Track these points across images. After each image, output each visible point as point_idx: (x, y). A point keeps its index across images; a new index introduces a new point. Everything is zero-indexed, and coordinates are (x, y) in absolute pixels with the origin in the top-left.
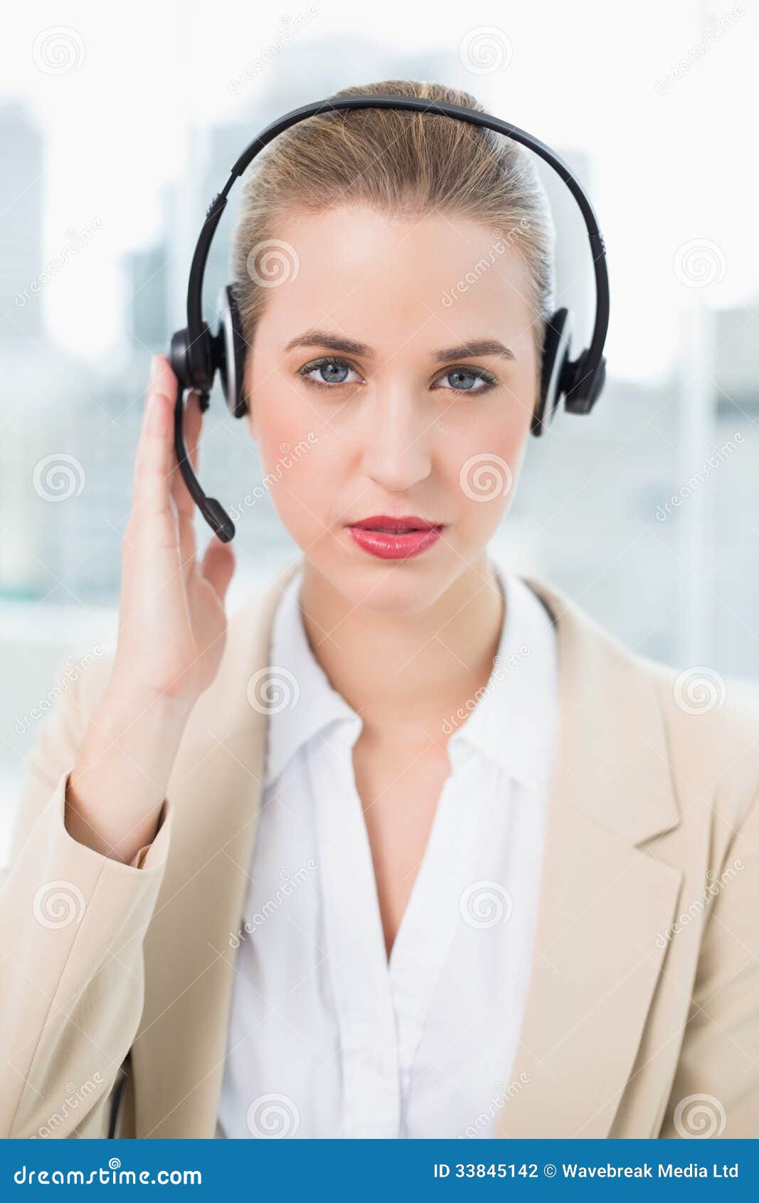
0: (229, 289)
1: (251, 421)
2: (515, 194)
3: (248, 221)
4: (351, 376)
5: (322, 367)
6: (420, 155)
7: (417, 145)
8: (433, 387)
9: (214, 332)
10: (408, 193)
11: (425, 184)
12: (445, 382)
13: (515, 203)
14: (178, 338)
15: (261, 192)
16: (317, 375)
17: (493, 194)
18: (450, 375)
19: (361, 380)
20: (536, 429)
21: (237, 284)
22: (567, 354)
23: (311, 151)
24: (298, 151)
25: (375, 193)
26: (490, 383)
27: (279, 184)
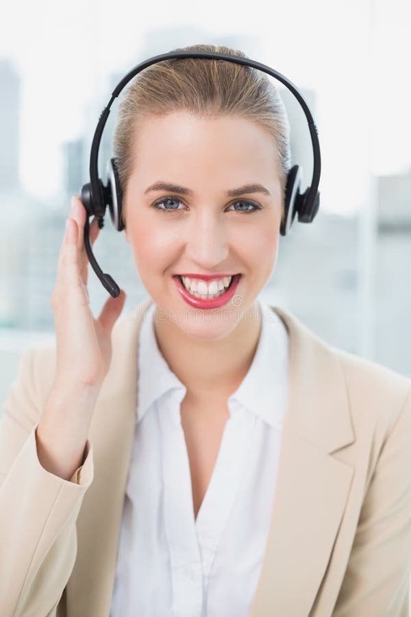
0: (113, 161)
1: (126, 232)
2: (268, 105)
3: (122, 123)
4: (181, 206)
5: (165, 202)
6: (215, 84)
7: (214, 79)
8: (226, 211)
9: (105, 184)
10: (209, 105)
11: (219, 100)
12: (233, 208)
13: (267, 110)
14: (85, 188)
15: (129, 108)
16: (162, 206)
17: (255, 105)
18: (235, 204)
19: (187, 208)
20: (283, 231)
21: (117, 158)
22: (298, 190)
23: (156, 83)
24: (149, 84)
25: (191, 105)
26: (257, 207)
27: (138, 102)
